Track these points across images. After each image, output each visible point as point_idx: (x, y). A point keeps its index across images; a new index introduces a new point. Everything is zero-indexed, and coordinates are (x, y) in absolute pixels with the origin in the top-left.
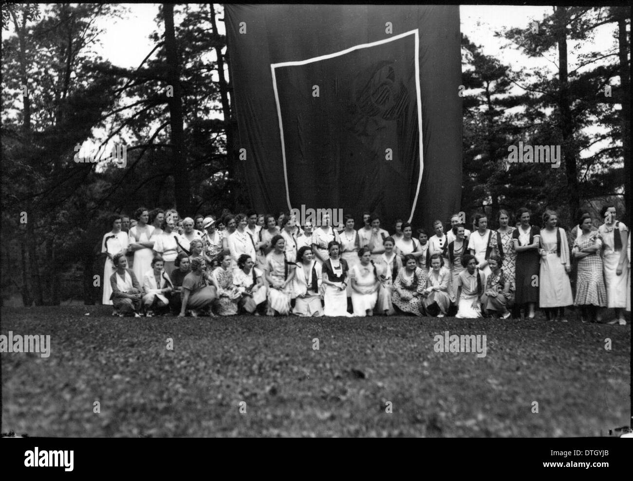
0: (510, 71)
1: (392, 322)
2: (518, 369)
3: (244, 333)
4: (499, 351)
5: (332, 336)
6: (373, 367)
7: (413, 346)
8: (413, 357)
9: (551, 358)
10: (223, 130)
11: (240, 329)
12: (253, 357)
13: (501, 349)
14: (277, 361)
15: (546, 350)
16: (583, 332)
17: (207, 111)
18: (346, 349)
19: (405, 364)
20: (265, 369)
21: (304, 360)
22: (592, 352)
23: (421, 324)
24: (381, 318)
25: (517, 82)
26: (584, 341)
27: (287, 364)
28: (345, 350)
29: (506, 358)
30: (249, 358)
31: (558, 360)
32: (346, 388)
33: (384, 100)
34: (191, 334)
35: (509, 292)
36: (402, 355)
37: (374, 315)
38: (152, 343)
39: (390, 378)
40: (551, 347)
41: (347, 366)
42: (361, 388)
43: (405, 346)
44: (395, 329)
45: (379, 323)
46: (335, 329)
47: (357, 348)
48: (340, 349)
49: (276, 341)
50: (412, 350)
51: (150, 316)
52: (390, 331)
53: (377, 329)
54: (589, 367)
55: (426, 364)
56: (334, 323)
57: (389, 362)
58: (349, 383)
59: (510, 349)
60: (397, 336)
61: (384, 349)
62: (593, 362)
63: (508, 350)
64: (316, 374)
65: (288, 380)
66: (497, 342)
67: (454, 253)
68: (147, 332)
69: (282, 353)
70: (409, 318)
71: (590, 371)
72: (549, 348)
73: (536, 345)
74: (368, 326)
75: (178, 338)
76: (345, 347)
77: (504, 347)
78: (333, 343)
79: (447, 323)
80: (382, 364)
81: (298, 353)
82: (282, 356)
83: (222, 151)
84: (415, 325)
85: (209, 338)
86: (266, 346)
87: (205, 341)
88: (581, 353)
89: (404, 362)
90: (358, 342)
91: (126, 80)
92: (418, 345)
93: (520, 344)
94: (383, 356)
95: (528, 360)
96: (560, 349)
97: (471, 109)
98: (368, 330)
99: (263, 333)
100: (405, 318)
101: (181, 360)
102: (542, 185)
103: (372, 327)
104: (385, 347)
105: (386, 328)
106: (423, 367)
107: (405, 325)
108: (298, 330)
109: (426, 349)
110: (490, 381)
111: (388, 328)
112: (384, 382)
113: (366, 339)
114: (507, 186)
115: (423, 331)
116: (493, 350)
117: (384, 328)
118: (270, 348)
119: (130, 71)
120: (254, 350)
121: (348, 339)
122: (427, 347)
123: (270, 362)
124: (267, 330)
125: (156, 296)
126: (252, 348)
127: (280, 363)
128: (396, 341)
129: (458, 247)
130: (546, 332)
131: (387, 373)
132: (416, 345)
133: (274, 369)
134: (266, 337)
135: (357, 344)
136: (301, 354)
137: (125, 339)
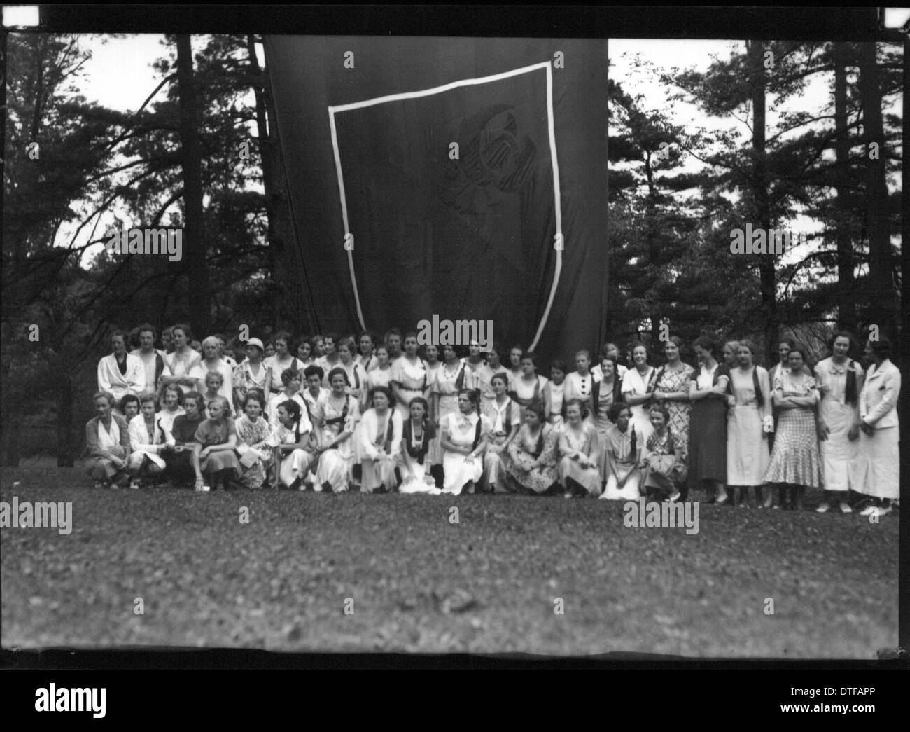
0: (683, 134)
1: (502, 505)
2: (701, 594)
3: (272, 520)
4: (667, 558)
5: (410, 528)
6: (466, 588)
7: (533, 548)
8: (532, 570)
9: (749, 573)
10: (264, 209)
11: (268, 512)
12: (276, 565)
13: (671, 554)
14: (314, 573)
15: (739, 557)
16: (791, 526)
17: (241, 180)
18: (429, 551)
19: (520, 583)
20: (289, 587)
21: (358, 572)
22: (809, 562)
23: (547, 509)
24: (486, 497)
25: (692, 151)
26: (793, 541)
27: (327, 580)
28: (426, 554)
29: (680, 572)
30: (269, 566)
31: (761, 577)
32: (420, 628)
33: (500, 161)
34: (188, 521)
35: (680, 462)
36: (515, 565)
37: (476, 492)
38: (122, 535)
39: (493, 609)
40: (746, 551)
41: (426, 584)
42: (445, 630)
43: (520, 548)
44: (506, 518)
45: (483, 507)
46: (416, 516)
47: (446, 549)
48: (418, 552)
49: (320, 537)
50: (531, 556)
51: (136, 487)
52: (498, 520)
53: (480, 516)
54: (811, 591)
55: (553, 583)
56: (415, 504)
57: (494, 577)
58: (425, 619)
59: (685, 556)
60: (509, 528)
61: (487, 555)
62: (814, 579)
63: (681, 557)
64: (373, 598)
65: (323, 611)
66: (662, 541)
67: (600, 399)
68: (119, 515)
69: (324, 559)
70: (529, 498)
71: (813, 597)
72: (743, 553)
73: (723, 547)
74: (466, 511)
75: (165, 528)
76: (426, 548)
77: (675, 551)
78: (409, 540)
79: (586, 508)
80: (482, 581)
81: (349, 559)
82: (323, 565)
83: (262, 240)
84: (538, 511)
85: (215, 529)
86: (302, 545)
87: (206, 534)
88: (792, 562)
89: (517, 578)
90: (448, 539)
91: (119, 129)
92: (541, 545)
93: (698, 546)
94: (485, 567)
95: (715, 575)
96: (759, 555)
97: (623, 191)
98: (466, 516)
99: (304, 521)
100: (523, 497)
101: (156, 569)
102: (724, 304)
103: (472, 513)
104: (490, 548)
105: (493, 514)
106: (548, 588)
107: (522, 511)
108: (358, 517)
109: (554, 554)
110: (659, 619)
111: (496, 515)
112: (483, 618)
113: (461, 534)
114: (674, 304)
115: (549, 521)
116: (659, 557)
117: (490, 515)
118: (307, 548)
119: (125, 116)
120: (282, 551)
121: (434, 532)
122: (555, 550)
123: (302, 575)
124: (310, 515)
125: (145, 455)
126: (279, 547)
127: (318, 578)
128: (508, 538)
129: (606, 392)
130: (736, 525)
131: (489, 598)
132: (537, 547)
133: (305, 590)
134: (305, 528)
135: (445, 542)
136: (355, 560)
137: (80, 527)
